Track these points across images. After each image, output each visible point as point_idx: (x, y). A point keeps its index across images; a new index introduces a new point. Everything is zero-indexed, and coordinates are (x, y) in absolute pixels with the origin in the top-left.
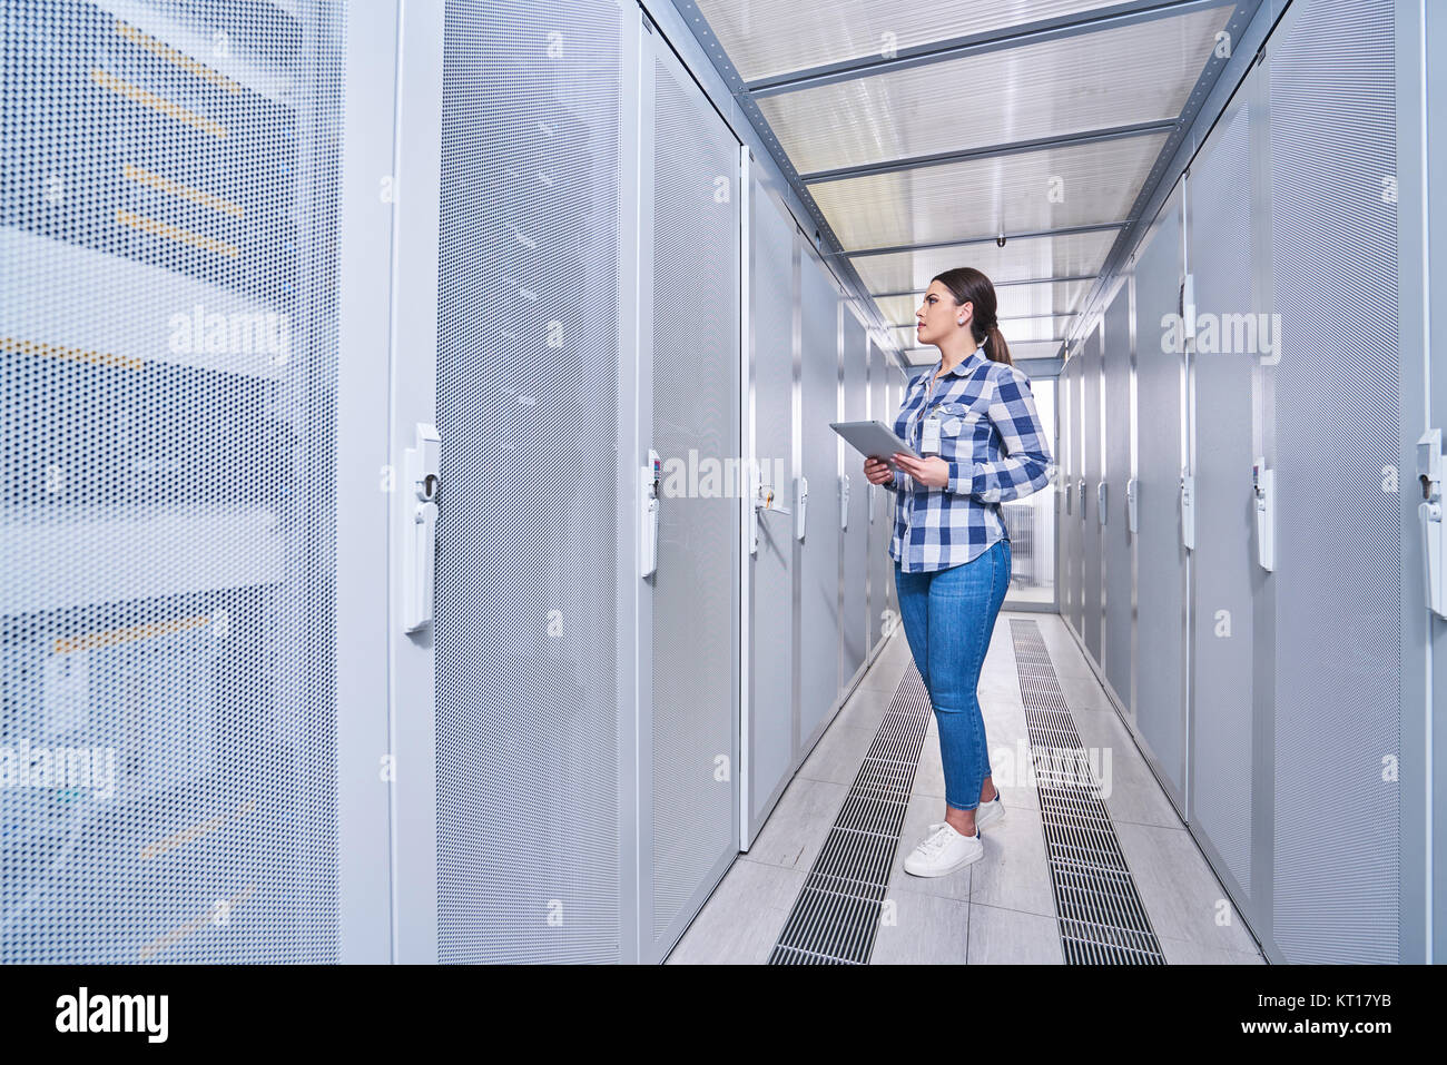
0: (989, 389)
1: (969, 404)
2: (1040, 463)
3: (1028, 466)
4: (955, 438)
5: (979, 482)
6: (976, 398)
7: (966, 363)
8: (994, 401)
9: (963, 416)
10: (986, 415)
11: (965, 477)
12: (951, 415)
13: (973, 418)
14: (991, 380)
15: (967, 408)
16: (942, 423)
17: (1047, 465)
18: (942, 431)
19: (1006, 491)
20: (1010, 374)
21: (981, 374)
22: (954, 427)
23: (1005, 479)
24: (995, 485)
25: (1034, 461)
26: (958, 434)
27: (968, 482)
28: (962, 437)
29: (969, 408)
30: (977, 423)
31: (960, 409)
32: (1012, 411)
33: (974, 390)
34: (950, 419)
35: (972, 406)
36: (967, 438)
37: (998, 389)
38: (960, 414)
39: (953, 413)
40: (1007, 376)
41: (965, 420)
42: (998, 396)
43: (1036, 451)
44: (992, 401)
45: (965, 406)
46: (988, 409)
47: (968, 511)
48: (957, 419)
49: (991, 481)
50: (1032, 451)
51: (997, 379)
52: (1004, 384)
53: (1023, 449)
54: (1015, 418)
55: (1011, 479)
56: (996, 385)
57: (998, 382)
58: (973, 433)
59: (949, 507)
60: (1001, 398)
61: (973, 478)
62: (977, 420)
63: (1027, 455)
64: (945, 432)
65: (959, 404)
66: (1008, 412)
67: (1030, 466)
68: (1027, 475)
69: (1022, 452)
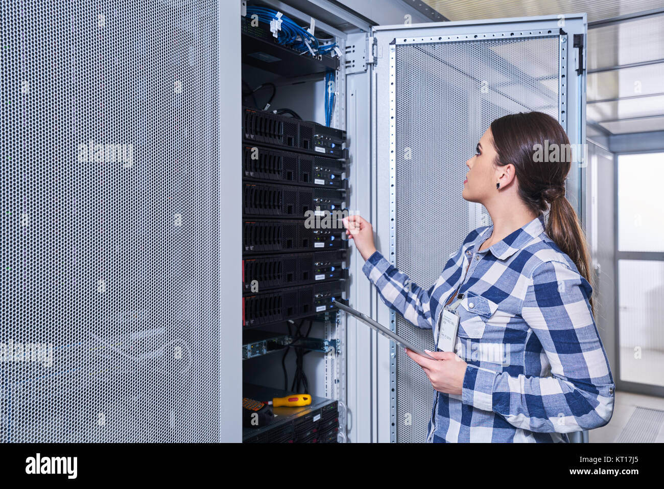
0: (522, 286)
1: (497, 302)
2: (586, 395)
3: (569, 397)
5: (502, 399)
6: (507, 295)
7: (510, 239)
8: (527, 303)
9: (487, 316)
10: (519, 316)
11: (483, 389)
12: (472, 314)
13: (502, 320)
14: (526, 274)
15: (493, 306)
16: (461, 321)
17: (599, 398)
18: (461, 330)
19: (536, 421)
20: (552, 270)
22: (475, 328)
25: (579, 390)
26: (480, 336)
27: (487, 397)
28: (486, 340)
29: (496, 306)
30: (508, 324)
31: (484, 305)
32: (550, 319)
33: (506, 283)
34: (471, 317)
35: (500, 303)
36: (493, 341)
37: (533, 287)
38: (483, 313)
39: (474, 310)
40: (547, 271)
41: (489, 321)
42: (533, 297)
43: (582, 378)
44: (525, 302)
45: (491, 303)
46: (520, 311)
47: (493, 430)
48: (479, 318)
49: (515, 403)
50: (576, 377)
51: (533, 274)
52: (542, 282)
53: (564, 372)
54: (553, 329)
55: (543, 408)
56: (531, 282)
57: (534, 277)
58: (502, 335)
59: (469, 425)
60: (537, 300)
61: (494, 394)
62: (508, 320)
63: (570, 380)
64: (465, 332)
65: (485, 299)
66: (543, 319)
67: (573, 396)
68: (568, 407)
69: (563, 374)
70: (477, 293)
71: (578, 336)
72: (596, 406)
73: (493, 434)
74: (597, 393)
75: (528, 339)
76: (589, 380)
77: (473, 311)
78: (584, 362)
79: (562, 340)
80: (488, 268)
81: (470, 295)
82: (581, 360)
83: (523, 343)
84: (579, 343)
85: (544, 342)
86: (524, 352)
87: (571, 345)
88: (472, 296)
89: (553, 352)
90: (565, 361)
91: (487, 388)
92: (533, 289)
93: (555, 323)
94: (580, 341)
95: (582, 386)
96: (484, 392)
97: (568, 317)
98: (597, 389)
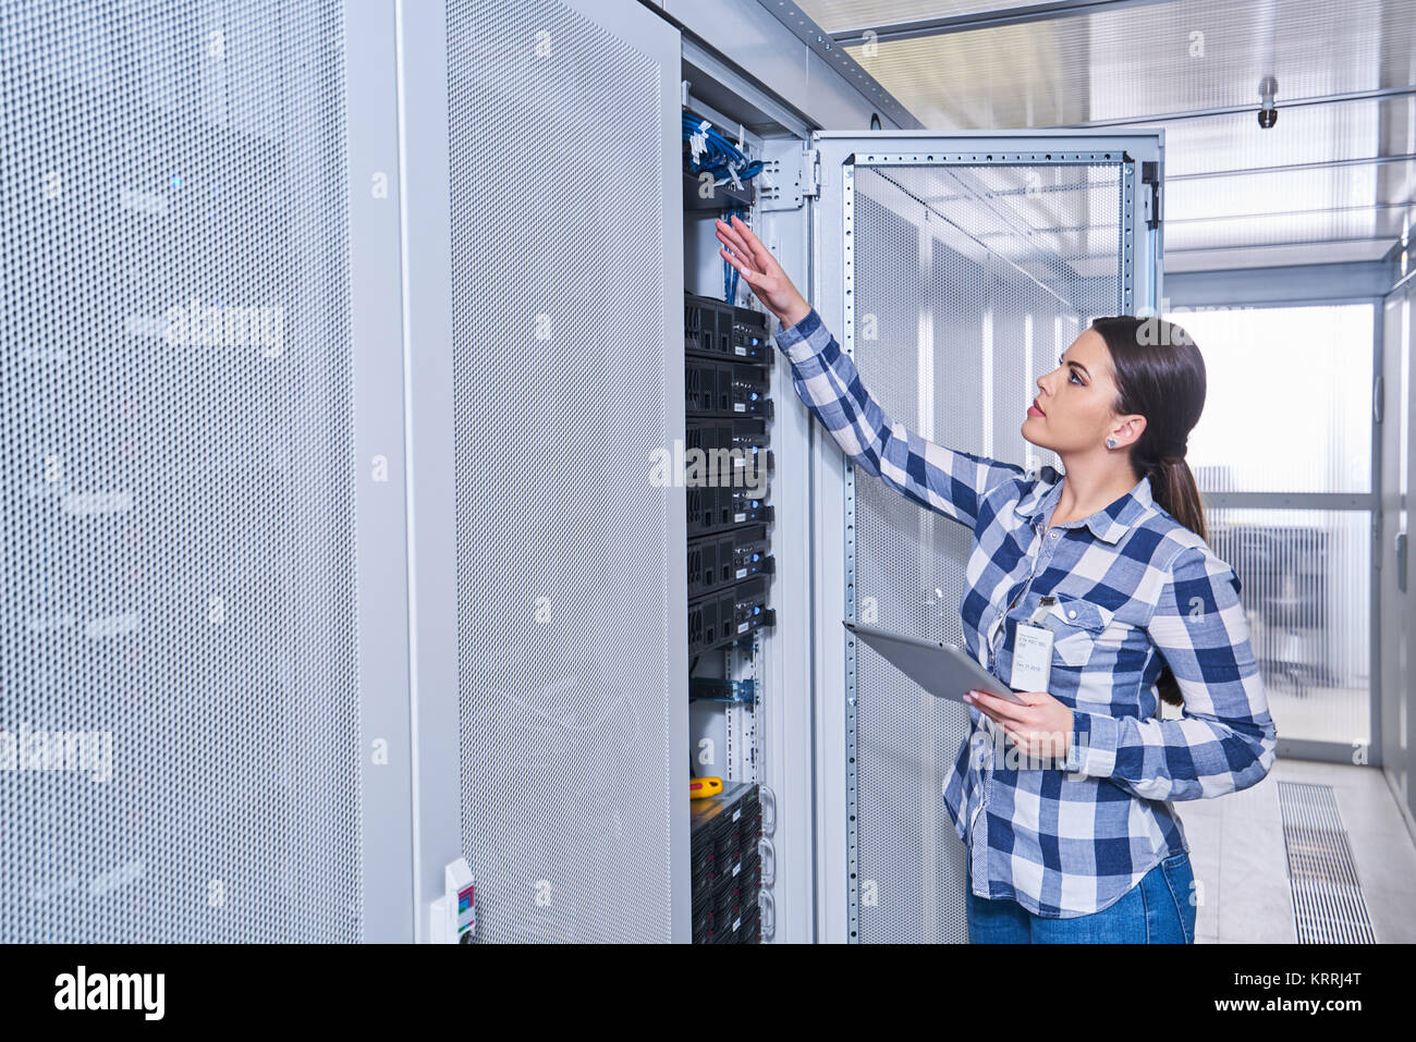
0: (1153, 584)
1: (1111, 608)
2: (1249, 740)
3: (1227, 744)
4: (1078, 669)
5: (1131, 759)
6: (1127, 598)
7: (1114, 510)
8: (1161, 610)
9: (1097, 631)
10: (1143, 630)
11: (1103, 745)
12: (1074, 628)
13: (1117, 634)
14: (1159, 566)
15: (1106, 615)
16: (1055, 640)
17: (1264, 743)
18: (1055, 655)
19: (1181, 785)
20: (1201, 561)
21: (1142, 547)
22: (1077, 649)
23: (1180, 762)
24: (1160, 772)
25: (1238, 734)
26: (1084, 663)
27: (1108, 757)
28: (1092, 668)
29: (1111, 615)
30: (1123, 642)
31: (1092, 613)
32: (1197, 632)
33: (1124, 579)
34: (1072, 633)
35: (1117, 611)
36: (1100, 668)
37: (1173, 587)
38: (1092, 626)
39: (1077, 621)
40: (1194, 562)
41: (1101, 637)
42: (1172, 600)
43: (1243, 715)
44: (1158, 608)
45: (1102, 610)
46: (1148, 621)
47: (1097, 806)
48: (1085, 634)
49: (1153, 761)
50: (1233, 715)
51: (1174, 565)
52: (1186, 579)
53: (1215, 709)
54: (1200, 647)
55: (1191, 763)
56: (1169, 578)
57: (1175, 571)
58: (1114, 659)
59: (1057, 797)
60: (1178, 606)
61: (1119, 751)
62: (1125, 636)
63: (1222, 720)
64: (1060, 657)
65: (1091, 605)
66: (1187, 633)
67: (1232, 743)
68: (1225, 760)
69: (1213, 713)
70: (1073, 595)
71: (1236, 656)
72: (1260, 753)
73: (1097, 812)
74: (1262, 735)
75: (1147, 663)
76: (1250, 718)
77: (1075, 623)
78: (1244, 693)
79: (1214, 663)
80: (1081, 555)
81: (1064, 599)
82: (1239, 690)
83: (1140, 670)
84: (1237, 666)
85: (1183, 667)
86: (1141, 684)
87: (1227, 670)
88: (1067, 601)
89: (1198, 681)
90: (1217, 693)
91: (1110, 742)
92: (1172, 589)
93: (1205, 639)
94: (1238, 663)
95: (1242, 727)
96: (1105, 749)
97: (1224, 629)
98: (1261, 729)
